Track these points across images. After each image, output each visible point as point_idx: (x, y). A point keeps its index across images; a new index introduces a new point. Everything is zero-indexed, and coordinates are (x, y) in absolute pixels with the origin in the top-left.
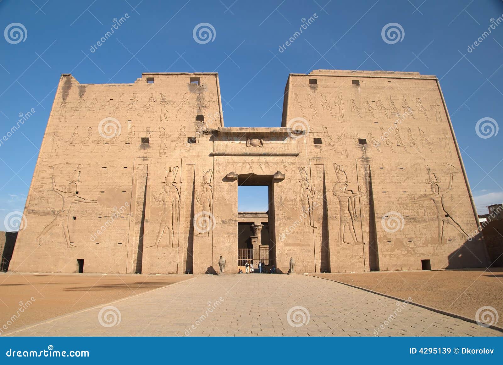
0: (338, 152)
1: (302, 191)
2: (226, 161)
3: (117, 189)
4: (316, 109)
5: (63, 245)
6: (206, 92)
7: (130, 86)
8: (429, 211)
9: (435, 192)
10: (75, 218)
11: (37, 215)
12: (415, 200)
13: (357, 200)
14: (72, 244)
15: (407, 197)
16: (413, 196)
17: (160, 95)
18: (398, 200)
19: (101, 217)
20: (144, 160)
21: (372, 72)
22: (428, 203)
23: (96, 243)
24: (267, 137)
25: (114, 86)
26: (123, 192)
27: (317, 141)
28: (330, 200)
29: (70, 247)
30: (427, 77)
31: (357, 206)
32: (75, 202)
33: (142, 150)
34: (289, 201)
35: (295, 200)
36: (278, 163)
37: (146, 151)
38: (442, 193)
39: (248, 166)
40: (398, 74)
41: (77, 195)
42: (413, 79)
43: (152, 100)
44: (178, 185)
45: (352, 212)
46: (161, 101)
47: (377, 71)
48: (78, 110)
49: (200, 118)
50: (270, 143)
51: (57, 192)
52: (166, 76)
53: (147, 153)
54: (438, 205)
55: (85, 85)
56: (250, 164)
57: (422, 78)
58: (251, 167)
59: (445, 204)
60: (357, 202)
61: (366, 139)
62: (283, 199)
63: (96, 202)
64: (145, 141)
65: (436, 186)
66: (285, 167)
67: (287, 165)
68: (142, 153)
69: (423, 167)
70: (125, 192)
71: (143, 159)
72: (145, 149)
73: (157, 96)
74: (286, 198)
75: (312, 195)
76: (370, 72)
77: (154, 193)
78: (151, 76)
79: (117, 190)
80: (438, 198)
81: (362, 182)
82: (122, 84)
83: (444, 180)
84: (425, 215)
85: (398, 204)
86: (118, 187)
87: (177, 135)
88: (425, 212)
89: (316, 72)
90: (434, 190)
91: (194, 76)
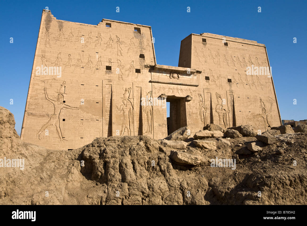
0: (218, 86)
1: (200, 108)
2: (159, 86)
3: (92, 100)
4: (206, 58)
5: (57, 139)
6: (145, 39)
7: (95, 27)
8: (261, 123)
9: (264, 113)
10: (64, 120)
11: (35, 117)
12: (255, 117)
13: (227, 115)
14: (63, 138)
15: (251, 115)
16: (254, 114)
17: (116, 37)
18: (247, 117)
19: (83, 120)
20: (109, 82)
21: (234, 38)
22: (260, 119)
23: (81, 138)
24: (181, 73)
25: (84, 25)
26: (97, 103)
27: (207, 78)
28: (214, 114)
29: (62, 141)
30: (261, 45)
31: (228, 119)
32: (63, 108)
33: (107, 75)
34: (194, 114)
35: (197, 113)
36: (187, 90)
37: (109, 75)
38: (267, 114)
39: (171, 91)
40: (246, 41)
41: (64, 103)
42: (254, 45)
43: (111, 40)
44: (132, 100)
45: (225, 122)
46: (117, 41)
47: (237, 38)
48: (59, 40)
49: (142, 56)
50: (183, 77)
51: (49, 100)
52: (119, 24)
53: (110, 77)
54: (265, 120)
55: (63, 21)
56: (172, 89)
57: (258, 45)
58: (173, 92)
59: (268, 120)
60: (228, 117)
61: (231, 79)
62: (191, 113)
63: (78, 109)
64: (109, 68)
65: (264, 109)
66: (191, 93)
67: (192, 92)
68: (107, 76)
69: (258, 98)
70: (98, 103)
71: (108, 80)
72: (109, 74)
73: (113, 37)
74: (192, 112)
75: (205, 111)
76: (233, 38)
77: (117, 105)
78: (109, 22)
79: (92, 101)
80: (265, 116)
81: (229, 105)
82: (89, 25)
83: (268, 106)
84: (259, 126)
85: (247, 118)
86: (93, 99)
87: (128, 66)
88: (259, 124)
89: (205, 34)
90: (263, 111)
91: (136, 26)
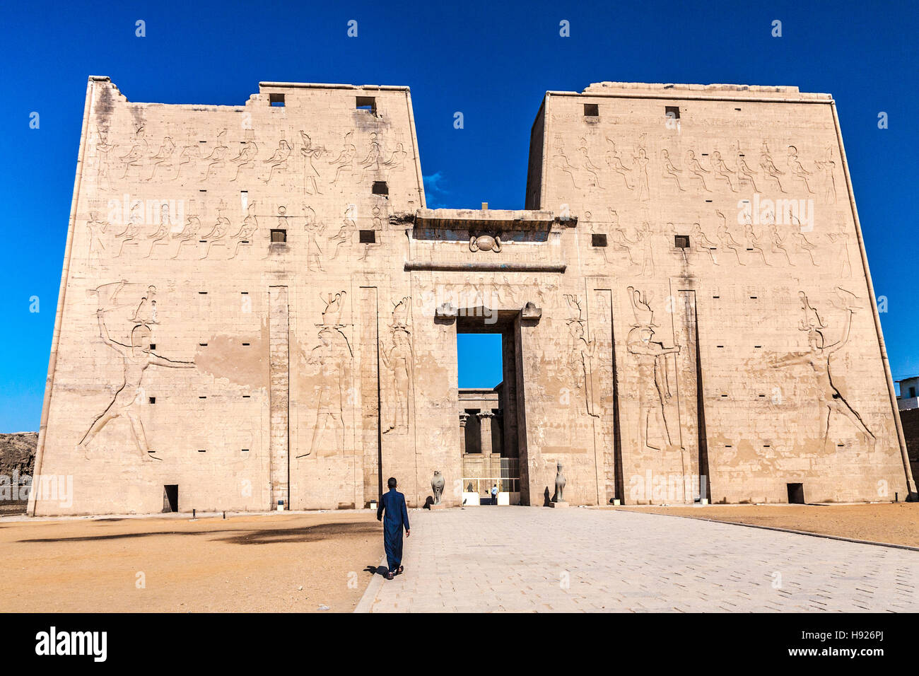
0: (637, 264)
1: (571, 343)
2: (434, 280)
3: (230, 338)
4: (596, 171)
5: (133, 456)
6: (390, 130)
7: (238, 111)
8: (803, 386)
9: (816, 349)
10: (153, 400)
11: (74, 395)
12: (778, 365)
13: (671, 362)
14: (151, 454)
15: (763, 357)
16: (773, 355)
17: (300, 135)
18: (746, 364)
19: (205, 397)
20: (279, 277)
21: (706, 87)
22: (801, 369)
23: (199, 451)
24: (508, 231)
25: (205, 110)
26: (244, 344)
27: (599, 241)
28: (622, 361)
29: (149, 461)
30: (813, 97)
31: (671, 375)
32: (151, 365)
33: (275, 256)
34: (549, 363)
35: (560, 361)
36: (527, 286)
37: (281, 258)
38: (830, 349)
40: (755, 92)
41: (153, 351)
42: (785, 102)
43: (286, 147)
44: (347, 331)
45: (661, 385)
46: (303, 149)
48: (135, 163)
49: (380, 188)
50: (513, 244)
51: (111, 345)
52: (309, 91)
53: (283, 262)
54: (820, 374)
55: (145, 105)
56: (477, 287)
57: (803, 100)
59: (833, 374)
60: (671, 368)
61: (688, 236)
62: (539, 360)
63: (192, 365)
64: (278, 236)
65: (817, 335)
66: (540, 293)
67: (544, 291)
68: (275, 262)
69: (795, 295)
70: (248, 344)
71: (277, 274)
72: (279, 255)
73: (293, 136)
74: (543, 357)
75: (590, 350)
76: (702, 87)
77: (303, 347)
78: (278, 91)
79: (231, 340)
80: (820, 359)
81: (679, 326)
82: (221, 107)
83: (834, 323)
84: (795, 395)
85: (746, 371)
86: (234, 335)
87: (336, 226)
88: (795, 388)
89: (595, 88)
90: (814, 342)
91: (363, 93)
